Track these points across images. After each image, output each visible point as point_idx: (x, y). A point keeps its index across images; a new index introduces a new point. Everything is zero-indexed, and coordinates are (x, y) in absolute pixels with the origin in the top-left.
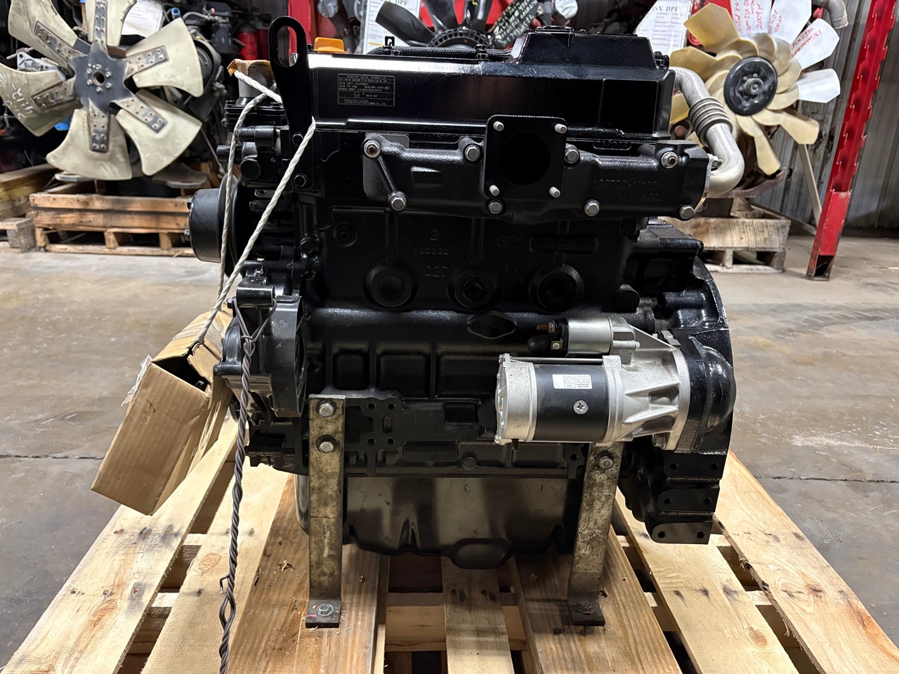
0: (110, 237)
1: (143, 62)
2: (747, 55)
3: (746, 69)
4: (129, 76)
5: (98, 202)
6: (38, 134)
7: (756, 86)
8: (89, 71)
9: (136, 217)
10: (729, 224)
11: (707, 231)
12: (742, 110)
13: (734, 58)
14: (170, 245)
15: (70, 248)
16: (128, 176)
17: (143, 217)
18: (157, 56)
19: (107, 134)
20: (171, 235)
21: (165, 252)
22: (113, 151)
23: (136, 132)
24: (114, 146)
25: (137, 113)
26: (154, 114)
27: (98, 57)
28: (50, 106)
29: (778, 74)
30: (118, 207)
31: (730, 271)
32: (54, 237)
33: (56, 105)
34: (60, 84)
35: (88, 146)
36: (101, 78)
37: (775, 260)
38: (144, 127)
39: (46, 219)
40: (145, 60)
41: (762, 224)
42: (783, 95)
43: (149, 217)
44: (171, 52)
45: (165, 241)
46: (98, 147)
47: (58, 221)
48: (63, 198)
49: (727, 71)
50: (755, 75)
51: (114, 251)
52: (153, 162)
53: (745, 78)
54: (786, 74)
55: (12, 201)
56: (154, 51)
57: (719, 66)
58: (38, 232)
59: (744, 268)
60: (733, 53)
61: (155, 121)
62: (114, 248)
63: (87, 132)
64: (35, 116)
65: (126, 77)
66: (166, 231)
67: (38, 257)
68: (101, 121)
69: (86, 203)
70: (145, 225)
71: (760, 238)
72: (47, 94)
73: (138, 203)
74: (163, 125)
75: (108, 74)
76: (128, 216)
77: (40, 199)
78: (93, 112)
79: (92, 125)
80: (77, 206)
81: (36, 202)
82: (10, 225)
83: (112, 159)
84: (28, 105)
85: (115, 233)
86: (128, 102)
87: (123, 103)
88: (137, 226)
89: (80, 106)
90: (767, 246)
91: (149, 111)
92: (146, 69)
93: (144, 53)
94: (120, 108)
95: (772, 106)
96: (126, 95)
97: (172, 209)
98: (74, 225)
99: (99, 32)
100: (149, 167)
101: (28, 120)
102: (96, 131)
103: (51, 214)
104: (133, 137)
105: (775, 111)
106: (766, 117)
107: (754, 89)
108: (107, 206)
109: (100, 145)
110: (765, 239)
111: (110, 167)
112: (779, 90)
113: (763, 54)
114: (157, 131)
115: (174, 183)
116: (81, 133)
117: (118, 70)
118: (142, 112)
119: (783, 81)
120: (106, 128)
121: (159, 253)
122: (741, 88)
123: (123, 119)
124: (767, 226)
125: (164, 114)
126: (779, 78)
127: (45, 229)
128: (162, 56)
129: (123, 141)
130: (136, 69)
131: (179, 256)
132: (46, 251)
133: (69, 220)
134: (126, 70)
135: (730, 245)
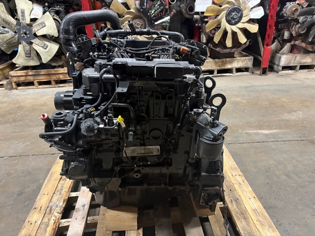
0: (36, 83)
2: (232, 5)
3: (232, 10)
4: (34, 32)
5: (31, 73)
6: (9, 53)
7: (236, 15)
8: (22, 32)
9: (43, 76)
10: (233, 60)
11: (226, 63)
12: (232, 24)
13: (227, 7)
14: (55, 84)
15: (24, 88)
16: (39, 64)
17: (45, 76)
18: (42, 25)
19: (30, 51)
20: (55, 81)
21: (54, 86)
22: (33, 56)
23: (39, 50)
24: (33, 55)
25: (38, 44)
26: (44, 43)
27: (24, 27)
28: (11, 44)
29: (243, 10)
30: (37, 74)
31: (235, 75)
32: (19, 85)
33: (13, 44)
34: (13, 37)
35: (25, 56)
36: (26, 34)
37: (250, 70)
38: (41, 48)
39: (15, 79)
40: (39, 27)
41: (244, 59)
42: (245, 17)
43: (47, 76)
44: (46, 23)
45: (53, 83)
46: (28, 56)
47: (19, 80)
48: (19, 72)
49: (226, 12)
50: (235, 12)
51: (37, 87)
52: (46, 59)
53: (232, 13)
54: (245, 10)
55: (4, 74)
56: (41, 23)
57: (223, 10)
58: (13, 84)
59: (240, 73)
60: (227, 5)
61: (44, 46)
62: (38, 86)
63: (24, 51)
64: (7, 48)
65: (33, 33)
66: (53, 80)
67: (15, 91)
68: (28, 47)
69: (27, 73)
70: (46, 78)
71: (244, 63)
72: (10, 40)
73: (43, 72)
74: (47, 47)
75: (28, 32)
76: (40, 76)
77: (12, 73)
78: (25, 45)
79: (25, 49)
80: (24, 74)
81: (11, 74)
82: (4, 82)
83: (33, 59)
84: (4, 45)
85: (37, 82)
86: (35, 40)
87: (34, 41)
88: (44, 79)
89: (20, 43)
90: (247, 66)
91: (42, 43)
92: (39, 30)
93: (38, 24)
94: (33, 43)
95: (242, 21)
96: (34, 38)
97: (53, 72)
98: (24, 80)
99: (23, 19)
100: (45, 61)
101: (5, 49)
103: (16, 77)
104: (38, 51)
105: (243, 23)
106: (240, 25)
107: (235, 16)
108: (33, 73)
109: (28, 55)
110: (246, 64)
111: (33, 62)
112: (244, 16)
113: (237, 5)
114: (46, 49)
115: (54, 64)
116: (22, 52)
117: (31, 31)
118: (40, 43)
119: (245, 13)
120: (29, 49)
121: (52, 87)
122: (231, 17)
123: (35, 46)
124: (246, 59)
125: (47, 43)
126: (243, 12)
127: (15, 82)
128: (44, 25)
129: (35, 53)
130: (36, 30)
131: (58, 87)
132: (17, 89)
133: (22, 79)
134: (33, 30)
135: (234, 67)
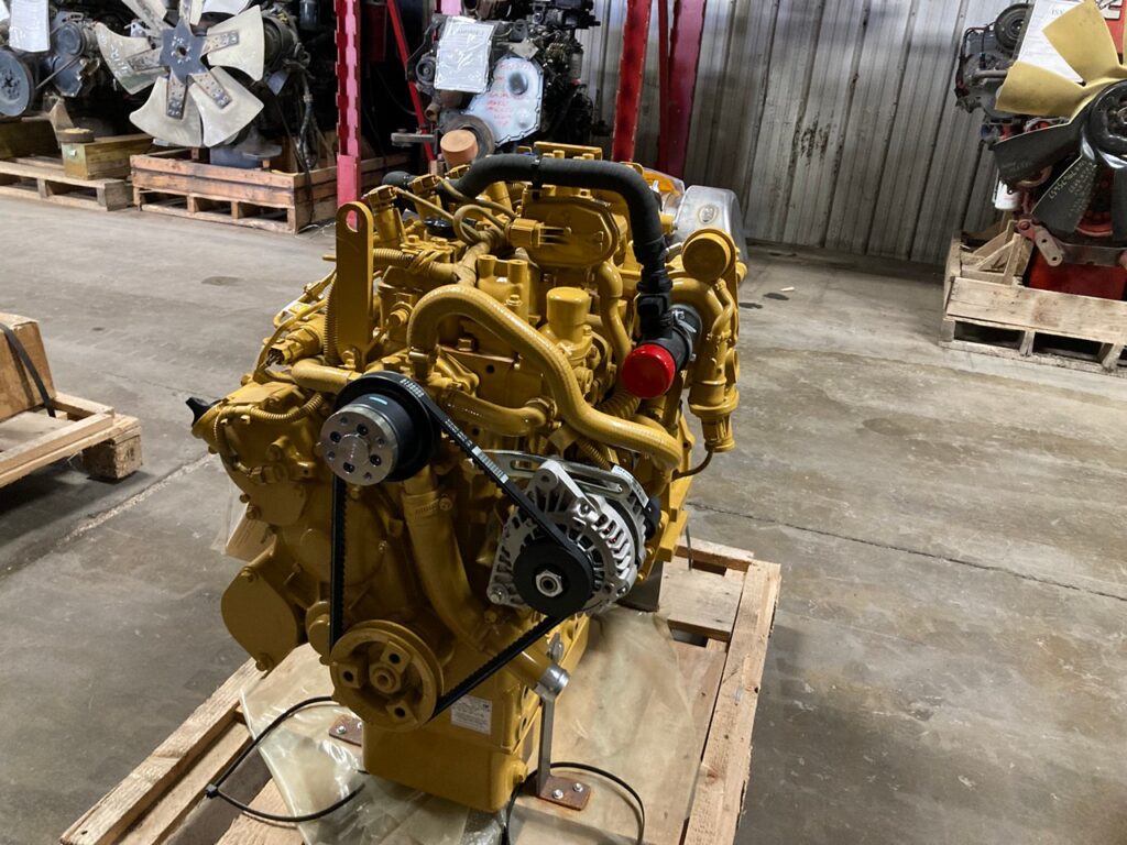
0: (190, 202)
1: (219, 41)
4: (204, 54)
5: (183, 168)
6: (131, 92)
8: (174, 44)
9: (214, 184)
14: (239, 214)
15: (159, 209)
16: (198, 144)
18: (231, 38)
19: (184, 103)
20: (242, 205)
21: (234, 221)
22: (186, 119)
23: (203, 105)
24: (188, 114)
25: (207, 88)
26: (222, 90)
27: (183, 32)
30: (199, 173)
33: (147, 69)
34: (148, 51)
35: (165, 111)
36: (183, 51)
38: (211, 102)
39: (143, 180)
44: (243, 36)
45: (236, 210)
46: (174, 114)
47: (151, 182)
51: (193, 216)
56: (229, 34)
61: (221, 98)
63: (165, 99)
64: (129, 75)
68: (179, 90)
69: (174, 167)
72: (138, 58)
74: (228, 102)
75: (189, 49)
77: (140, 161)
78: (174, 80)
79: (171, 93)
80: (166, 170)
81: (136, 163)
82: (100, 185)
83: (185, 126)
84: (124, 66)
86: (201, 76)
87: (196, 76)
91: (218, 87)
92: (219, 49)
93: (221, 34)
94: (193, 81)
96: (200, 70)
101: (123, 78)
102: (174, 99)
103: (147, 175)
104: (201, 109)
111: (182, 133)
114: (223, 107)
116: (160, 98)
117: (197, 47)
118: (212, 88)
120: (182, 97)
123: (195, 92)
125: (231, 92)
127: (142, 190)
128: (235, 39)
130: (211, 48)
132: (140, 210)
133: (160, 182)
134: (204, 47)
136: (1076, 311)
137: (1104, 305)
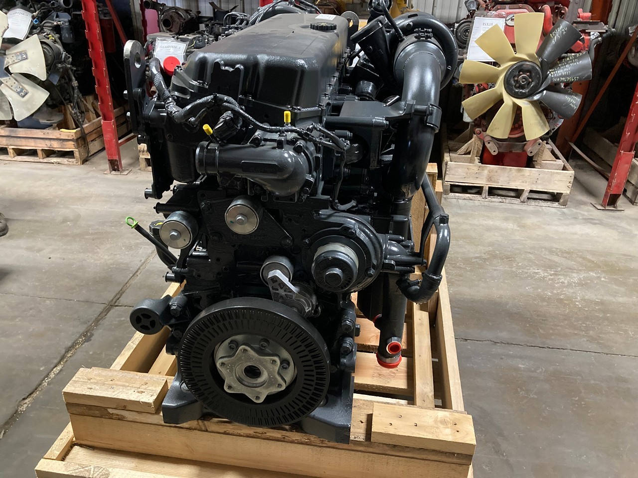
136: (506, 175)
137: (519, 171)
